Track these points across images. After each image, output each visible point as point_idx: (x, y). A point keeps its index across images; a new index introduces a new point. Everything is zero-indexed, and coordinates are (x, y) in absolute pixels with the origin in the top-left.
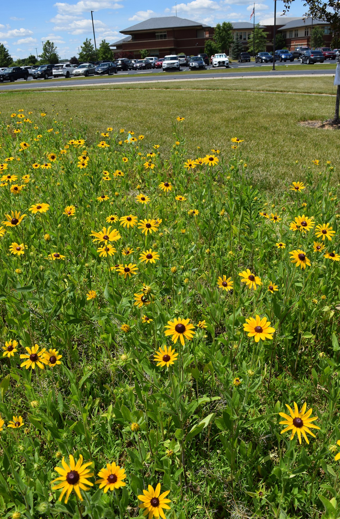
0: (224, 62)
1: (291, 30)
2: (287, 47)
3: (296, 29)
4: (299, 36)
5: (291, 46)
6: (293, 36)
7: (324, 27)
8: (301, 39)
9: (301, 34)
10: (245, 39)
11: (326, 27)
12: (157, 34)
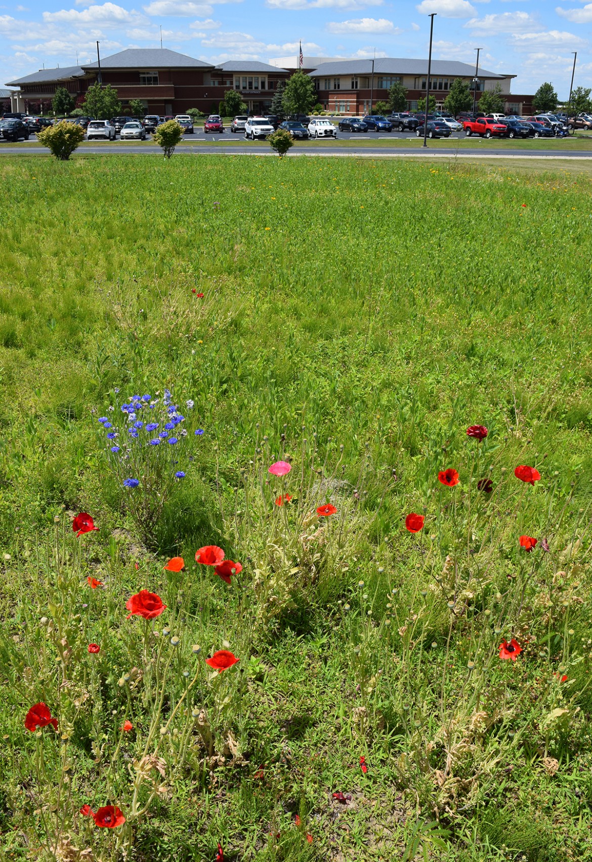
0: (331, 131)
1: (327, 78)
2: (322, 103)
3: (337, 77)
4: (341, 88)
5: (328, 102)
6: (332, 88)
7: (382, 78)
8: (346, 93)
9: (346, 85)
10: (257, 88)
11: (384, 78)
12: (142, 76)
